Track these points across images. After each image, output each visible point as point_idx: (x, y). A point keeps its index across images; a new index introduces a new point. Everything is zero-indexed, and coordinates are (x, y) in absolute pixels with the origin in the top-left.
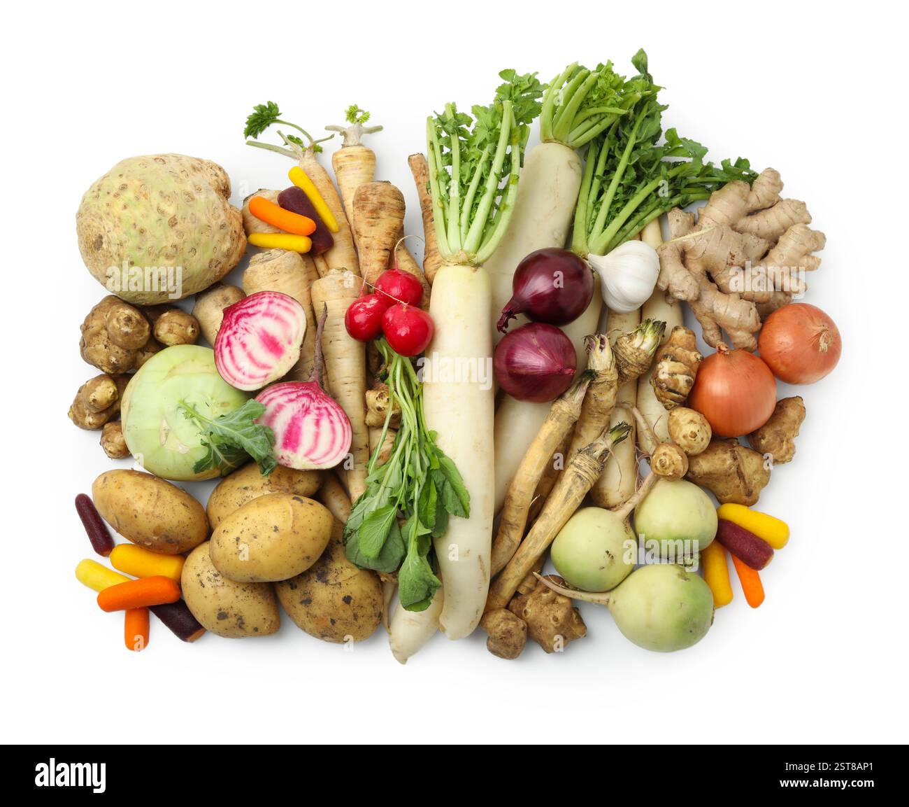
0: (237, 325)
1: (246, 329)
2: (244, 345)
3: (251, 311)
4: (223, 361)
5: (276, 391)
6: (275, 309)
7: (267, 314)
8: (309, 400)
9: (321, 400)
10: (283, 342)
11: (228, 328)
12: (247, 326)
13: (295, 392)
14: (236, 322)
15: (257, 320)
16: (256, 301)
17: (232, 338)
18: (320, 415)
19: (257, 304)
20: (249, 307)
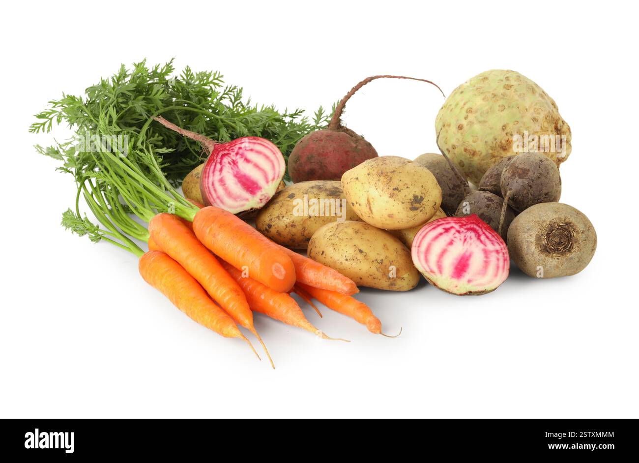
0: (466, 231)
1: (465, 240)
2: (451, 243)
3: (483, 238)
4: (430, 230)
5: (208, 177)
6: (493, 257)
7: (486, 252)
8: (227, 157)
9: (231, 148)
10: (467, 276)
11: (460, 224)
12: (468, 239)
13: (216, 163)
14: (468, 229)
15: (477, 246)
16: (493, 239)
17: (453, 231)
18: (242, 156)
19: (491, 240)
20: (485, 235)
